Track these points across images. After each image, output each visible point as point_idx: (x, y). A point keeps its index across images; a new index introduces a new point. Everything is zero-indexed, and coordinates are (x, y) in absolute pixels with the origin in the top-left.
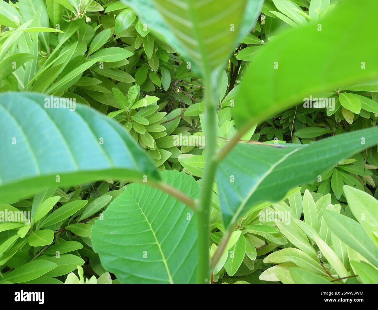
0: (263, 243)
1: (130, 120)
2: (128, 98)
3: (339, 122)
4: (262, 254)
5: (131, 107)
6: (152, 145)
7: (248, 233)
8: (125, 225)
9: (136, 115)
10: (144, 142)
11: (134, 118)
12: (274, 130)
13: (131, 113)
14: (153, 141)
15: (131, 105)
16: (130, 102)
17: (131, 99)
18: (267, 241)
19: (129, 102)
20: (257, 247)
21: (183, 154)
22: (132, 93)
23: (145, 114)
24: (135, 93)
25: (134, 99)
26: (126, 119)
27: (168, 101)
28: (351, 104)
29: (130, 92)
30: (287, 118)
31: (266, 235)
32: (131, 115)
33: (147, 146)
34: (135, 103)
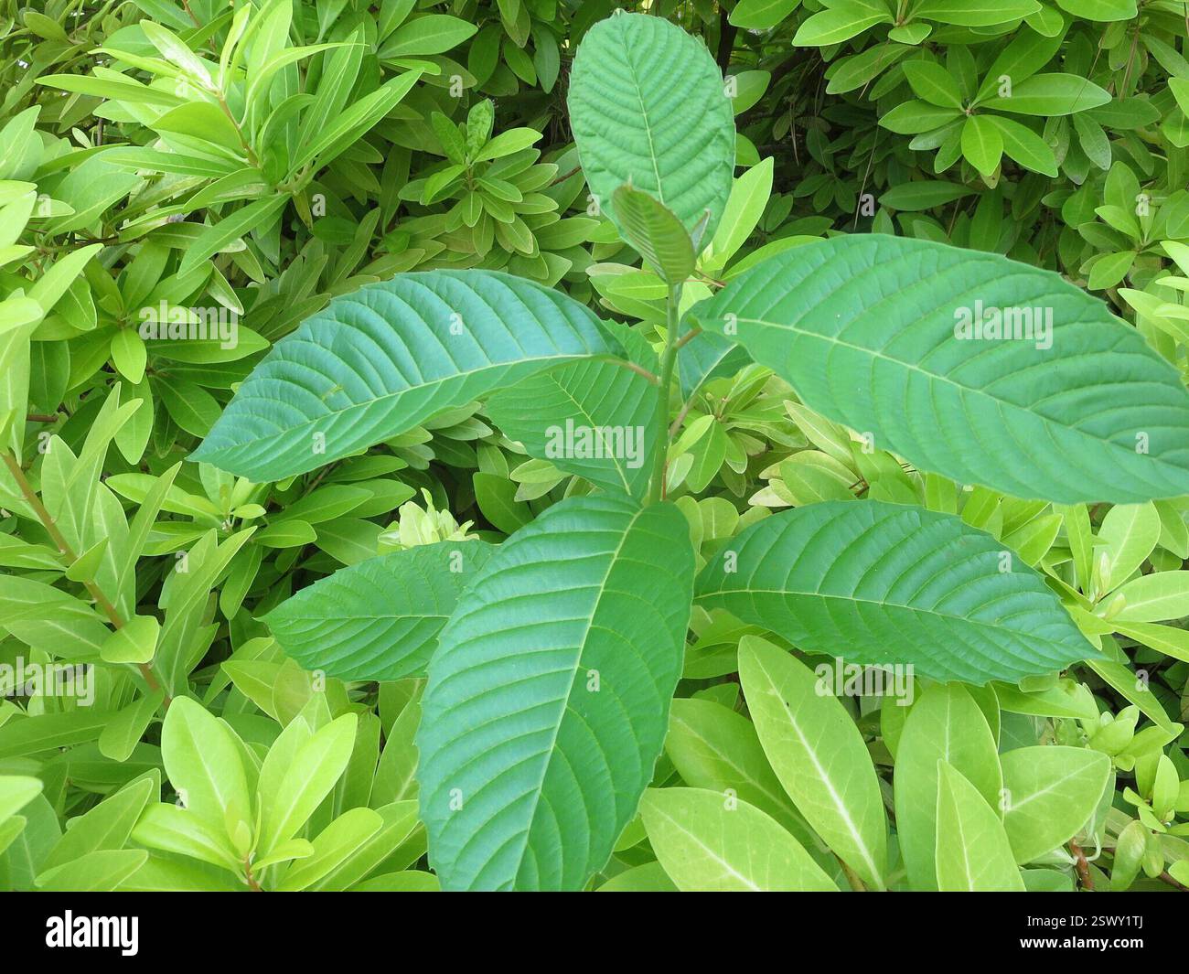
0: (762, 446)
1: (473, 186)
2: (468, 135)
3: (968, 182)
4: (757, 463)
5: (476, 156)
6: (529, 246)
7: (735, 429)
8: (539, 407)
9: (486, 175)
10: (509, 239)
11: (481, 181)
12: (835, 182)
13: (474, 173)
14: (530, 236)
15: (474, 151)
16: (473, 143)
17: (475, 137)
18: (771, 443)
19: (470, 145)
20: (751, 454)
21: (599, 262)
22: (477, 122)
23: (507, 172)
24: (483, 123)
25: (482, 137)
26: (466, 185)
27: (551, 114)
28: (983, 147)
29: (473, 121)
30: (865, 154)
31: (769, 431)
32: (474, 176)
33: (516, 249)
34: (483, 147)
